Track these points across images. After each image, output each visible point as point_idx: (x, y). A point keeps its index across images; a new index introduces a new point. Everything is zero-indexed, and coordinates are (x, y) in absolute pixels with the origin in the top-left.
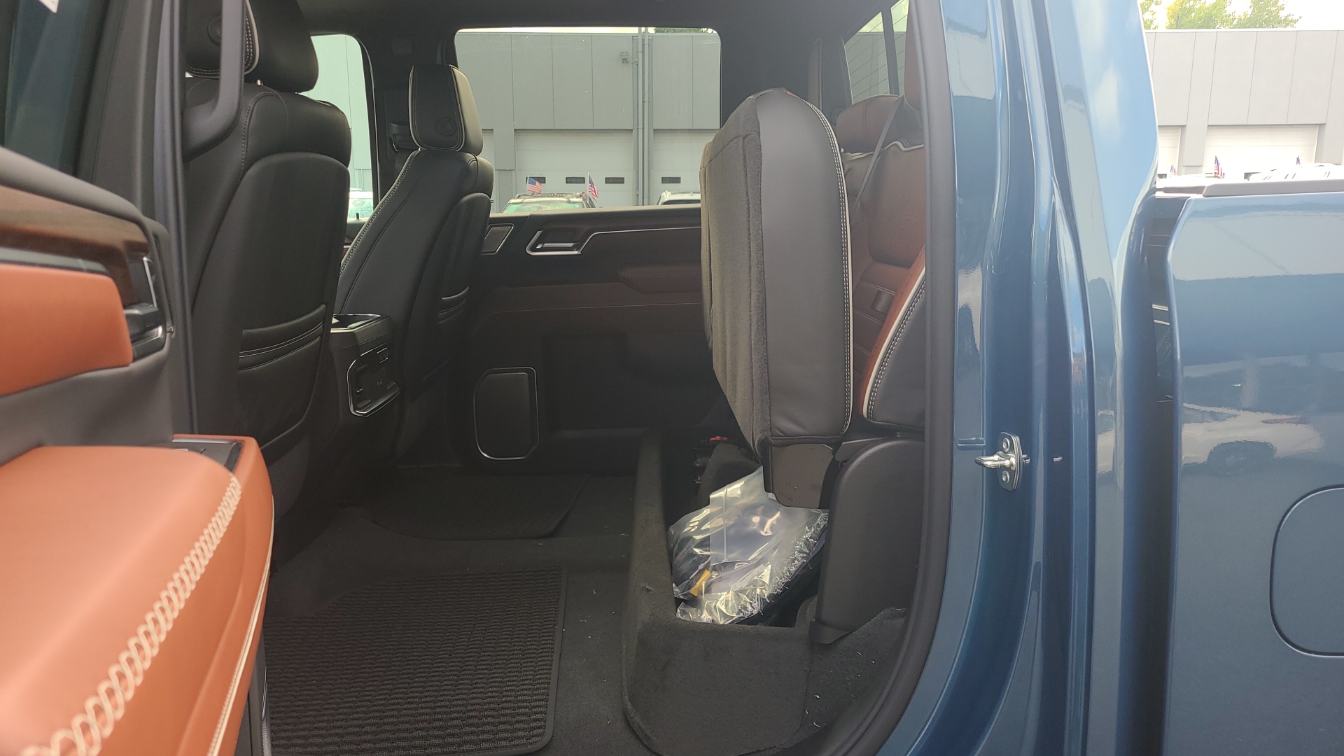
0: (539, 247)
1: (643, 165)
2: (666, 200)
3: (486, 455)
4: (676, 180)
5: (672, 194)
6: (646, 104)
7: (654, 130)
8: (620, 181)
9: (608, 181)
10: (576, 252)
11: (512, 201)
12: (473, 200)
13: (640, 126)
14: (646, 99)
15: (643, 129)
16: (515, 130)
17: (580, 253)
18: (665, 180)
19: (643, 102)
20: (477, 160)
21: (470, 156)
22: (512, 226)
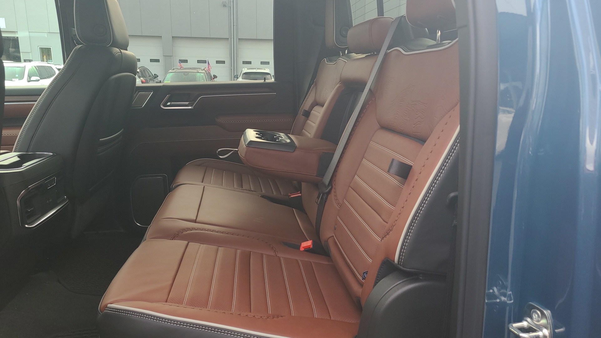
0: (169, 104)
1: (234, 55)
2: (244, 72)
3: (139, 225)
4: (250, 63)
5: (247, 69)
6: (235, 26)
7: (239, 39)
8: (223, 62)
9: (218, 62)
10: (190, 108)
11: (170, 71)
12: (120, 77)
13: (232, 37)
14: (235, 24)
15: (234, 38)
16: (173, 37)
17: (193, 108)
18: (245, 63)
19: (234, 26)
20: (121, 52)
21: (116, 50)
22: (152, 92)
